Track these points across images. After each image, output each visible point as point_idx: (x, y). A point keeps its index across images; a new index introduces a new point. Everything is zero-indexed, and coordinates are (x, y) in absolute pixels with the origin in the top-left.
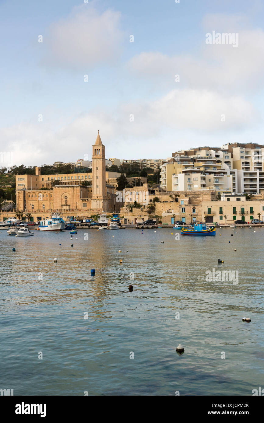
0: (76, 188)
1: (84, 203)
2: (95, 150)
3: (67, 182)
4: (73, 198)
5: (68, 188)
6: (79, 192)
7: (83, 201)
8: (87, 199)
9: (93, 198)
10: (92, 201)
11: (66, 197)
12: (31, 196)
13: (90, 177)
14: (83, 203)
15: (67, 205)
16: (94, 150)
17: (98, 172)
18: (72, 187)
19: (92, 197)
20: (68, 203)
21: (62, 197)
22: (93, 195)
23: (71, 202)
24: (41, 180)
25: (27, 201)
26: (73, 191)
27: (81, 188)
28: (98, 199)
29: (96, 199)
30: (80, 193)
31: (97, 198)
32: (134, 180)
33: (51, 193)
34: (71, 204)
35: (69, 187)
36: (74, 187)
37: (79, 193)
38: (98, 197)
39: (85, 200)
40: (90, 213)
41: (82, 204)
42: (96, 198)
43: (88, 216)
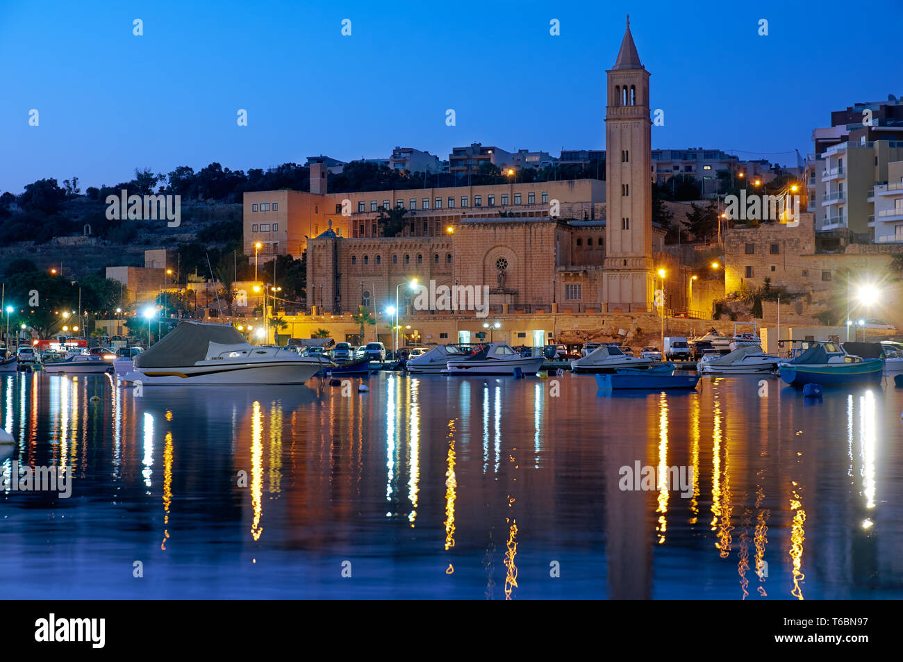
0: (539, 229)
1: (568, 283)
2: (618, 87)
3: (431, 218)
4: (529, 266)
5: (509, 228)
6: (552, 243)
7: (567, 275)
8: (583, 268)
9: (608, 264)
10: (605, 274)
11: (502, 264)
12: (359, 258)
13: (518, 201)
14: (567, 286)
15: (506, 292)
16: (614, 88)
17: (627, 171)
18: (526, 223)
19: (606, 261)
20: (512, 286)
21: (487, 263)
22: (608, 254)
23: (522, 281)
24: (334, 210)
25: (344, 276)
26: (528, 241)
27: (559, 231)
28: (627, 267)
29: (618, 270)
30: (556, 246)
31: (623, 267)
32: (691, 211)
33: (435, 250)
34: (522, 286)
35: (515, 223)
36: (533, 223)
37: (552, 249)
38: (629, 263)
39: (576, 275)
40: (606, 319)
41: (564, 288)
42: (618, 264)
43: (598, 331)
